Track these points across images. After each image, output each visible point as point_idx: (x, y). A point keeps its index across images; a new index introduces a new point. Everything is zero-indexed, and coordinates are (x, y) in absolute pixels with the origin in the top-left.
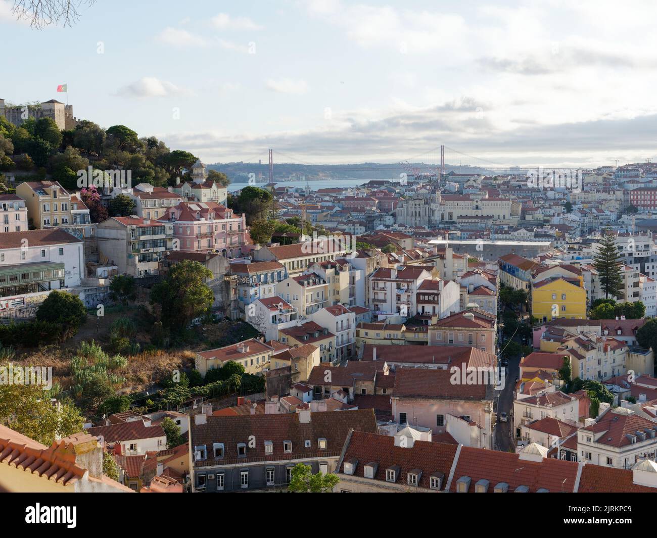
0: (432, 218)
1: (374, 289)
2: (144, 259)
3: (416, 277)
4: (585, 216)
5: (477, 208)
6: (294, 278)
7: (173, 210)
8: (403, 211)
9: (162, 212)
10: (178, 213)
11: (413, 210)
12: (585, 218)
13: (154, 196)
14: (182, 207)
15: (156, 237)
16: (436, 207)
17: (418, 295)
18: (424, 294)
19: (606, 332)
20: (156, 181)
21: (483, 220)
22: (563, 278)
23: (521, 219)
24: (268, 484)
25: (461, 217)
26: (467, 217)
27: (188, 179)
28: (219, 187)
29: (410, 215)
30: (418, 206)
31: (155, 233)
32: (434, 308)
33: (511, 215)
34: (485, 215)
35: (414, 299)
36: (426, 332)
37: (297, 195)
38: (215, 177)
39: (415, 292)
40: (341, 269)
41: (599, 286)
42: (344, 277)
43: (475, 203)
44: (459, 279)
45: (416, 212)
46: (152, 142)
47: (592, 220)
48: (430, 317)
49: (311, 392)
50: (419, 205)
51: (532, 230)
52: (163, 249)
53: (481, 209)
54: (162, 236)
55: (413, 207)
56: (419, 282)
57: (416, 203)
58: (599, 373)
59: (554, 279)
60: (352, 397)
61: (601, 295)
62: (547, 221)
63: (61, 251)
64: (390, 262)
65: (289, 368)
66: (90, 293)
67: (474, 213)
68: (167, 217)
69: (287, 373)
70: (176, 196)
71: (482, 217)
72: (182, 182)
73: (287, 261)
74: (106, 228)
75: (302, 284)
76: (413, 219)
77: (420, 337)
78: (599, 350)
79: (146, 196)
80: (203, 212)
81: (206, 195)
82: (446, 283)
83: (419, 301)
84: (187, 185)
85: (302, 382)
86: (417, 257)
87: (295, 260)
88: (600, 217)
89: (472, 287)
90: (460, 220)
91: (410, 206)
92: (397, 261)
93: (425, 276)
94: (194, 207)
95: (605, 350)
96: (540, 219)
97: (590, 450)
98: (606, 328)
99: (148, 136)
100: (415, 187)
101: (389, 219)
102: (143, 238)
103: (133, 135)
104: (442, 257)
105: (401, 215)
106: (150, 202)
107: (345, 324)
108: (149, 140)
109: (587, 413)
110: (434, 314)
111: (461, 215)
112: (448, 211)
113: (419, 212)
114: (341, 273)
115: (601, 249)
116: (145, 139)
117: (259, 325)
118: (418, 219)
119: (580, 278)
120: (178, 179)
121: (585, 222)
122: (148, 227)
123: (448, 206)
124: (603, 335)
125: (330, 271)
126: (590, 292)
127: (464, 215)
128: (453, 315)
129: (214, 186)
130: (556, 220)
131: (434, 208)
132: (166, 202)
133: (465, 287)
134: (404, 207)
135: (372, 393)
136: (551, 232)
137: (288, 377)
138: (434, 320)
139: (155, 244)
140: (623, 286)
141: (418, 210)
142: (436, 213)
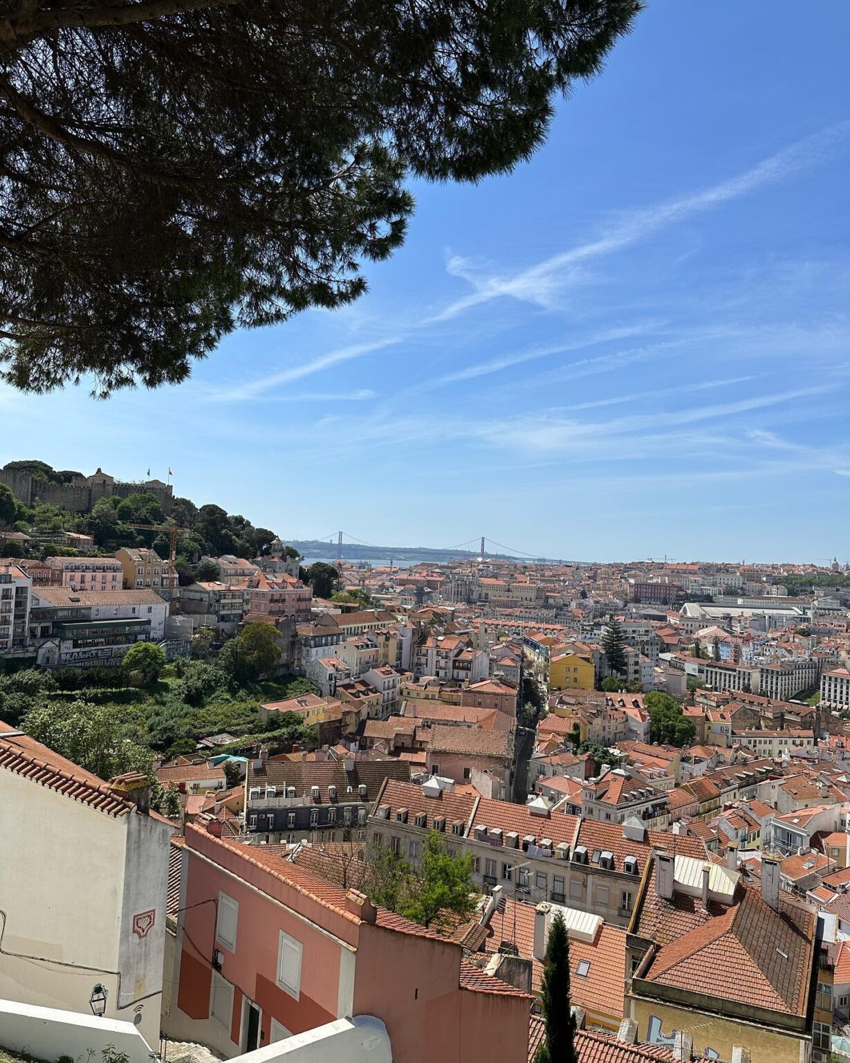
0: (471, 597)
1: (417, 655)
2: (222, 618)
5: (507, 590)
6: (350, 642)
11: (456, 589)
14: (259, 575)
15: (234, 601)
16: (475, 588)
17: (454, 661)
18: (459, 661)
19: (611, 703)
23: (545, 602)
24: (312, 825)
27: (267, 552)
28: (293, 562)
29: (453, 593)
31: (233, 597)
32: (467, 673)
33: (536, 598)
34: (515, 597)
35: (450, 664)
36: (459, 694)
38: (291, 553)
39: (452, 658)
40: (391, 636)
41: (606, 662)
42: (394, 642)
44: (489, 650)
45: (458, 591)
46: (239, 520)
48: (463, 681)
49: (357, 743)
50: (461, 585)
52: (240, 611)
53: (511, 591)
54: (240, 600)
55: (456, 586)
56: (456, 650)
57: (458, 583)
60: (392, 749)
61: (607, 671)
63: (150, 610)
65: (340, 721)
66: (172, 647)
67: (505, 594)
69: (338, 725)
73: (346, 627)
74: (191, 591)
75: (357, 647)
76: (455, 597)
77: (454, 698)
78: (605, 719)
81: (280, 567)
82: (478, 653)
83: (454, 667)
84: (266, 558)
85: (350, 733)
86: (455, 628)
87: (352, 625)
89: (499, 657)
91: (453, 586)
92: (437, 632)
93: (461, 645)
94: (270, 576)
95: (610, 719)
97: (592, 806)
98: (611, 700)
99: (236, 515)
102: (223, 600)
103: (223, 514)
105: (446, 593)
106: (232, 571)
107: (391, 684)
108: (236, 518)
109: (592, 773)
110: (467, 679)
112: (485, 591)
114: (390, 639)
115: (608, 631)
116: (232, 517)
117: (317, 681)
118: (459, 597)
119: (590, 655)
120: (259, 553)
123: (485, 588)
125: (381, 637)
126: (598, 667)
128: (483, 680)
129: (289, 560)
130: (573, 605)
131: (473, 589)
135: (410, 746)
137: (339, 728)
138: (467, 684)
139: (233, 606)
140: (626, 664)
141: (460, 589)
142: (474, 593)
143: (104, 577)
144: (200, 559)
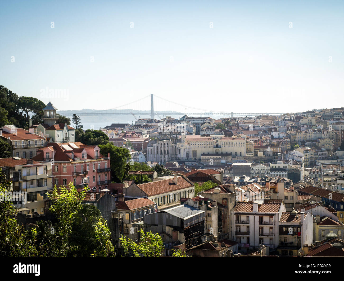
0: (179, 155)
4: (307, 153)
8: (153, 150)
11: (163, 149)
12: (307, 154)
16: (182, 146)
21: (223, 157)
23: (254, 156)
25: (204, 154)
29: (159, 153)
30: (166, 145)
33: (247, 153)
34: (224, 153)
45: (165, 151)
47: (312, 156)
50: (168, 144)
53: (220, 147)
55: (163, 146)
57: (165, 143)
71: (222, 154)
76: (163, 156)
88: (319, 153)
90: (204, 157)
91: (160, 146)
96: (270, 155)
101: (141, 157)
105: (152, 153)
111: (204, 153)
112: (193, 149)
113: (168, 150)
118: (167, 156)
121: (307, 158)
123: (192, 145)
127: (206, 153)
131: (180, 147)
134: (154, 146)
141: (167, 149)
142: (182, 152)
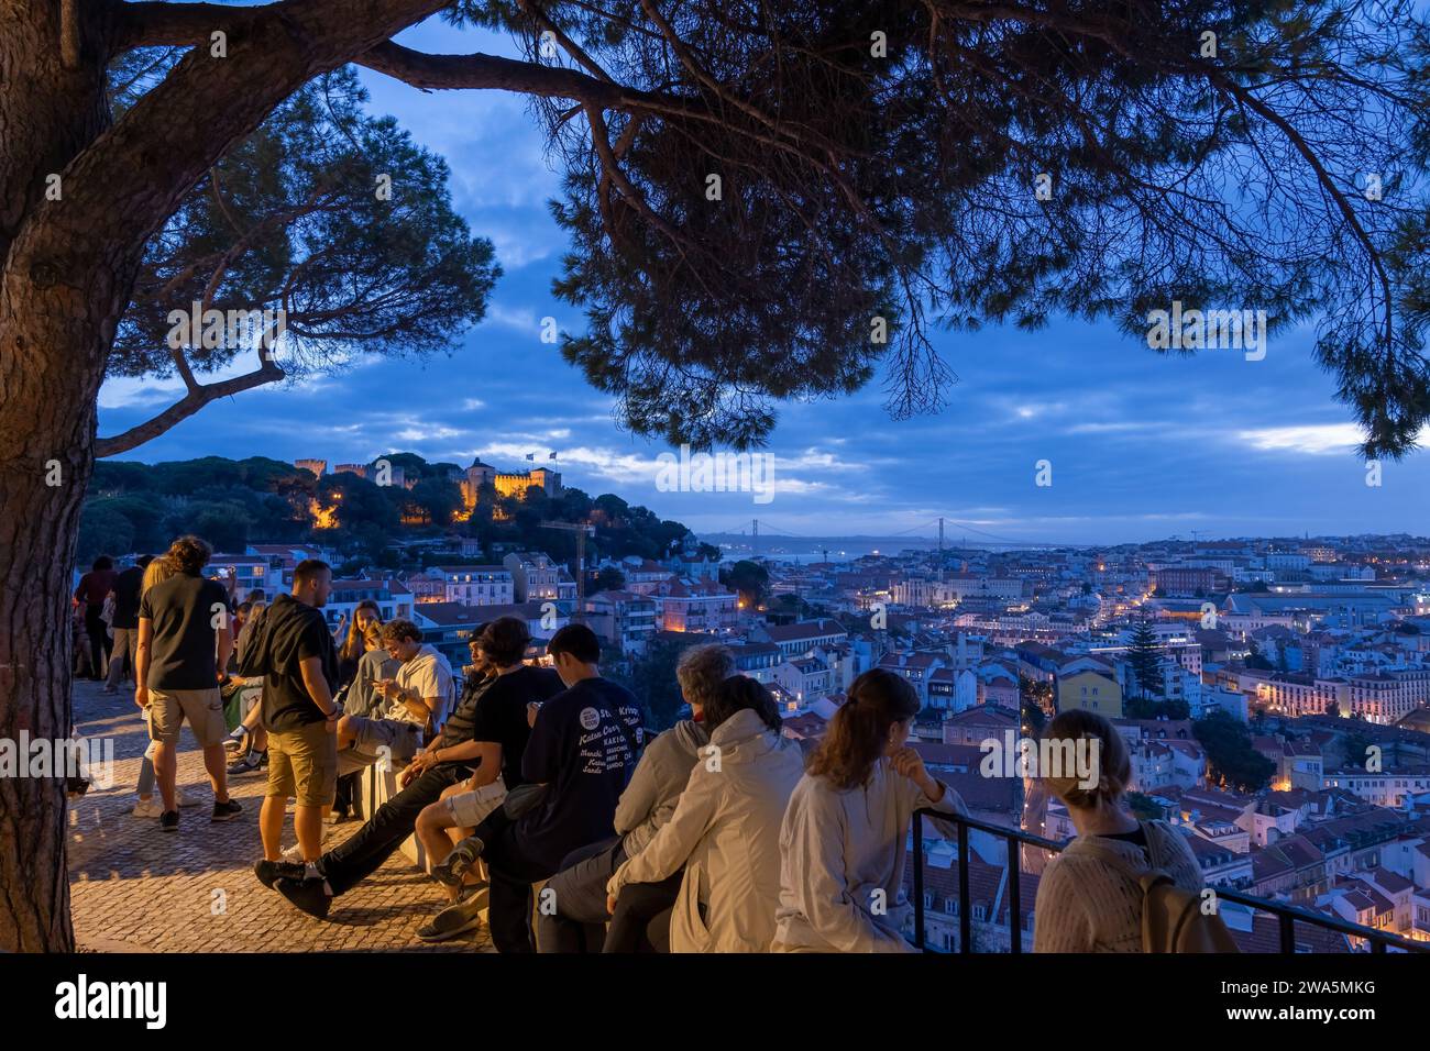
0: (934, 598)
2: (632, 636)
3: (928, 665)
5: (984, 587)
6: (793, 663)
7: (664, 585)
9: (651, 586)
10: (669, 588)
13: (644, 568)
14: (672, 581)
15: (644, 614)
16: (939, 586)
17: (930, 685)
18: (937, 684)
19: (1146, 734)
20: (645, 555)
22: (1093, 670)
26: (972, 597)
27: (678, 551)
28: (711, 561)
31: (643, 609)
32: (948, 701)
33: (1022, 596)
35: (926, 689)
36: (940, 728)
37: (786, 569)
38: (709, 551)
39: (927, 682)
40: (845, 655)
41: (1135, 681)
42: (848, 662)
43: (982, 583)
44: (975, 669)
45: (916, 591)
46: (642, 511)
48: (944, 711)
51: (1046, 614)
52: (652, 627)
54: (652, 613)
56: (931, 671)
58: (1141, 781)
59: (1082, 671)
61: (1136, 692)
62: (1062, 604)
64: (897, 647)
67: (980, 593)
68: (656, 593)
70: (665, 570)
72: (672, 554)
73: (784, 643)
74: (594, 602)
75: (802, 669)
77: (934, 733)
78: (1141, 755)
79: (634, 569)
80: (695, 589)
81: (697, 569)
82: (961, 672)
83: (932, 692)
84: (676, 558)
86: (926, 641)
87: (793, 642)
89: (989, 679)
92: (904, 646)
93: (937, 663)
94: (685, 582)
95: (1148, 756)
98: (1147, 730)
99: (638, 505)
100: (913, 563)
102: (631, 614)
103: (623, 504)
104: (955, 643)
106: (639, 576)
108: (638, 510)
110: (949, 708)
112: (952, 590)
114: (844, 659)
115: (1135, 638)
116: (634, 509)
119: (1113, 671)
120: (668, 552)
122: (636, 602)
123: (952, 585)
124: (1143, 737)
125: (832, 657)
126: (1124, 687)
128: (970, 709)
129: (706, 559)
130: (1073, 603)
131: (936, 587)
132: (654, 576)
133: (982, 678)
136: (1069, 616)
138: (950, 715)
139: (643, 621)
140: (1162, 681)
143: (492, 589)
144: (599, 562)
